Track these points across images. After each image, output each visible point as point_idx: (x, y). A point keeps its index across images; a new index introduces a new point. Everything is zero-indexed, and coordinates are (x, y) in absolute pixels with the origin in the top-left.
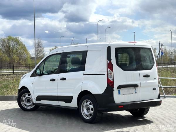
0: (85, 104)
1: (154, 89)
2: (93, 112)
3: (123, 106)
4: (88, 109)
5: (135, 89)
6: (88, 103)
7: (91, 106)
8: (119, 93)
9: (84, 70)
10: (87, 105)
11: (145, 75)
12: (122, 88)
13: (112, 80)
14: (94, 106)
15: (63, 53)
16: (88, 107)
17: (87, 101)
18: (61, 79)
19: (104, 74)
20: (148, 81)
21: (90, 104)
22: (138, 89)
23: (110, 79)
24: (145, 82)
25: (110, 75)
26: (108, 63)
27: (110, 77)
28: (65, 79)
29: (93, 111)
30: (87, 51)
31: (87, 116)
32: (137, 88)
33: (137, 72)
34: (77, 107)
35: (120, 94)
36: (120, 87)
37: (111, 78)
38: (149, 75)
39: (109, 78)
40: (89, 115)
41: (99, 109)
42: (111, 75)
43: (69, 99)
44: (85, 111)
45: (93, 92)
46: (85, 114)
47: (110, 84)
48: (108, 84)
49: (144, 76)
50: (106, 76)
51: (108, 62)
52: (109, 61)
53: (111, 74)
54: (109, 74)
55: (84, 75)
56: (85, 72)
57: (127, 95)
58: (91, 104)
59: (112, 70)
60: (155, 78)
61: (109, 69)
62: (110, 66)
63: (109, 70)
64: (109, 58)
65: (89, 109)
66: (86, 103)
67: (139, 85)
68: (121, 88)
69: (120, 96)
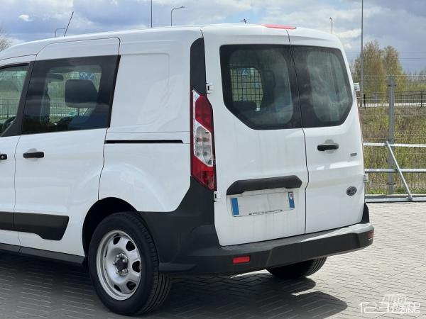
0: (111, 245)
1: (351, 191)
2: (138, 275)
3: (247, 259)
4: (122, 265)
5: (291, 194)
6: (123, 242)
7: (134, 256)
8: (236, 211)
9: (107, 125)
10: (119, 251)
11: (323, 143)
12: (245, 193)
13: (209, 162)
14: (142, 253)
15: (34, 63)
16: (122, 258)
17: (118, 234)
18: (27, 156)
19: (180, 141)
20: (334, 166)
21: (130, 247)
22: (298, 193)
23: (201, 158)
24: (322, 168)
25: (201, 143)
26: (194, 100)
27: (201, 152)
28: (40, 155)
29: (138, 271)
30: (119, 57)
31: (117, 287)
32: (295, 190)
33: (298, 132)
34: (84, 256)
35: (238, 214)
36: (238, 188)
37: (205, 154)
38: (335, 142)
39: (198, 154)
40: (126, 287)
41: (163, 266)
42: (206, 144)
43: (53, 227)
44: (112, 271)
45: (141, 206)
46: (111, 282)
47: (203, 177)
48: (193, 178)
49: (321, 148)
50: (186, 147)
51: (196, 96)
52: (198, 92)
53: (205, 140)
54: (198, 140)
55: (108, 142)
56: (113, 132)
57: (264, 216)
58: (133, 248)
59: (210, 126)
60: (355, 154)
61: (197, 124)
62: (203, 112)
63: (199, 128)
64: (198, 81)
65: (125, 265)
66: (116, 241)
67: (304, 180)
68: (241, 193)
69: (237, 219)
